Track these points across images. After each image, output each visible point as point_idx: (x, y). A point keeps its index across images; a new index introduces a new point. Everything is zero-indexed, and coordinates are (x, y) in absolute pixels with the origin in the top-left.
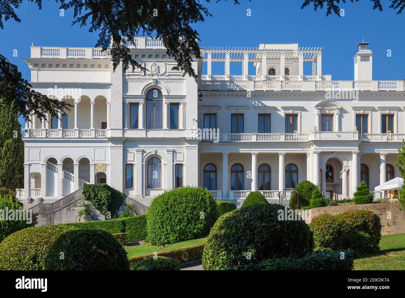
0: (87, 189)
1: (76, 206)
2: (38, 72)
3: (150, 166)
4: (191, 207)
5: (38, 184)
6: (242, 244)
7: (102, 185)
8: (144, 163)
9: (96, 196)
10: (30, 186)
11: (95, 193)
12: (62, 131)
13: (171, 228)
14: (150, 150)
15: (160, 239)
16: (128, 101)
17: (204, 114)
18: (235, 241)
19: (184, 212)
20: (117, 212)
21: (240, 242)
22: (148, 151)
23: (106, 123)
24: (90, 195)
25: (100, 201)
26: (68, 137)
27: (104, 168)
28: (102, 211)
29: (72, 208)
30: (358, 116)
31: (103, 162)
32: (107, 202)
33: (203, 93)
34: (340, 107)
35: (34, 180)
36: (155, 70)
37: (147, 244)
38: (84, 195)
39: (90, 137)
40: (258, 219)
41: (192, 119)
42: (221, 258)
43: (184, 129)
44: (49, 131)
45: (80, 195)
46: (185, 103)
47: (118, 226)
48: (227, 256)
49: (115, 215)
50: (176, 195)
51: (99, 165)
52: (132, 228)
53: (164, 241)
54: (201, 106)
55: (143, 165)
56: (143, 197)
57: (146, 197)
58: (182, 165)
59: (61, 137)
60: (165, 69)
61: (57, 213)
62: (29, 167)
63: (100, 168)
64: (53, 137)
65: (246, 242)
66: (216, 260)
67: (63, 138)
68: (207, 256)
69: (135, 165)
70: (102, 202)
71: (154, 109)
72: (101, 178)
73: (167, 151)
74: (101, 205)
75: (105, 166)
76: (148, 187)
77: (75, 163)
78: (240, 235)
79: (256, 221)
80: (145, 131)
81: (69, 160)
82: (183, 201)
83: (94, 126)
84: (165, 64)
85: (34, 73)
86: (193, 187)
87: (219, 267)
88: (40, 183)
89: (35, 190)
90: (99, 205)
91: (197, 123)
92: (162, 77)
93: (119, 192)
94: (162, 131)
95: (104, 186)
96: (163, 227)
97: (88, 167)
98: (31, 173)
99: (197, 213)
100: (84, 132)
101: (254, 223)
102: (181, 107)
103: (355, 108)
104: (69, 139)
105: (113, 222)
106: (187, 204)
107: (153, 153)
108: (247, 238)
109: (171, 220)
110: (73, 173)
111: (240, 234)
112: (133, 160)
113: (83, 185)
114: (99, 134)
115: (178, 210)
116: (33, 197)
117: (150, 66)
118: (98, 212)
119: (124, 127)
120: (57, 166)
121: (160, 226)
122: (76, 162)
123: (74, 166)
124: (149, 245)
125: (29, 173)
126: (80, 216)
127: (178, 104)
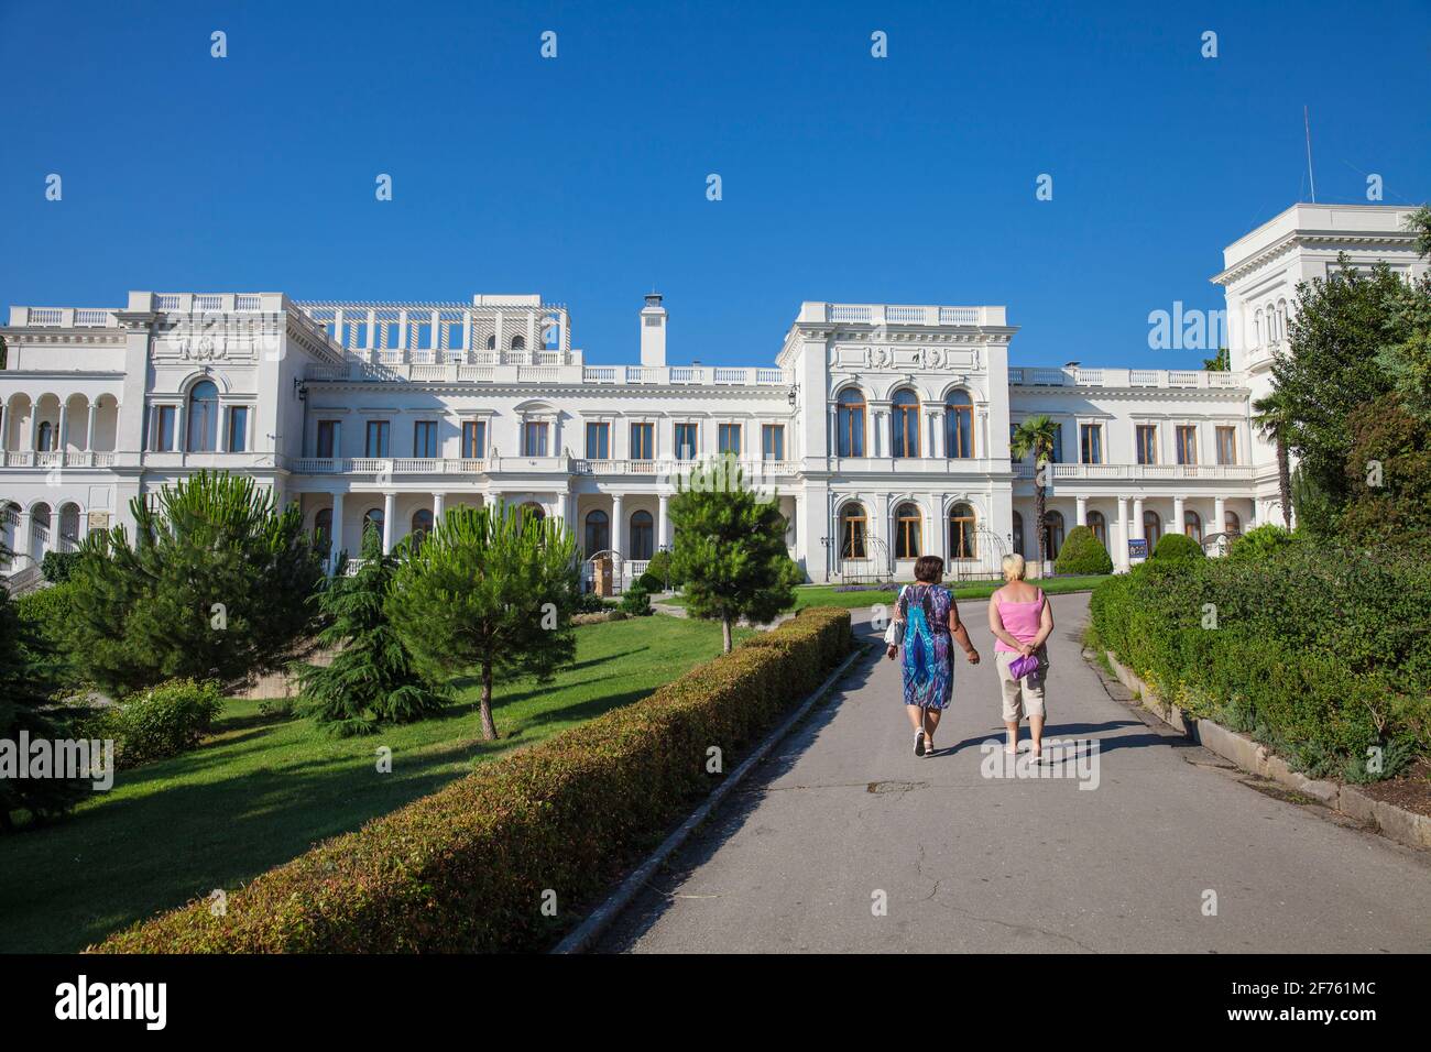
16: (154, 403)
27: (104, 519)
30: (591, 427)
31: (104, 510)
34: (558, 411)
51: (96, 516)
63: (98, 520)
80: (183, 455)
92: (217, 362)
94: (214, 456)
97: (77, 519)
102: (249, 412)
103: (584, 414)
114: (99, 461)
119: (144, 447)
122: (56, 511)
123: (52, 516)
127: (244, 408)
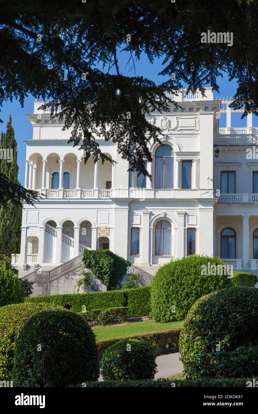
0: (87, 256)
1: (75, 274)
2: (41, 128)
3: (159, 230)
4: (201, 280)
5: (35, 249)
6: (216, 330)
7: (104, 251)
8: (152, 227)
9: (97, 263)
10: (26, 251)
11: (96, 260)
12: (62, 191)
13: (177, 303)
14: (159, 212)
15: (165, 315)
17: (221, 171)
18: (209, 326)
19: (193, 284)
20: (120, 282)
21: (214, 328)
22: (156, 213)
23: (111, 182)
24: (90, 263)
25: (102, 269)
26: (69, 198)
27: (107, 232)
28: (104, 280)
29: (70, 277)
31: (106, 225)
32: (109, 271)
33: (219, 148)
35: (32, 244)
36: (166, 124)
37: (151, 320)
38: (84, 262)
39: (92, 198)
40: (232, 304)
41: (207, 178)
42: (196, 343)
43: (198, 189)
44: (49, 191)
45: (80, 262)
46: (199, 160)
47: (119, 299)
48: (201, 341)
49: (118, 285)
50: (183, 265)
51: (102, 229)
52: (134, 301)
53: (169, 318)
54: (218, 163)
55: (150, 229)
56: (150, 265)
57: (153, 265)
58: (195, 229)
59: (62, 198)
60: (177, 123)
61: (54, 282)
62: (27, 231)
63: (103, 231)
64: (53, 198)
65: (220, 328)
66: (191, 345)
67: (64, 198)
68: (182, 340)
69: (141, 228)
70: (103, 271)
71: (164, 168)
72: (104, 243)
73: (178, 214)
74: (103, 274)
75: (108, 230)
76: (156, 254)
77: (75, 226)
78: (214, 320)
79: (230, 306)
80: (154, 191)
81: (69, 223)
82: (192, 272)
83: (97, 186)
84: (177, 118)
85: (36, 130)
86: (204, 256)
87: (193, 353)
88: (37, 248)
89: (32, 255)
90: (100, 273)
91: (212, 182)
92: (173, 132)
93: (123, 259)
94: (173, 192)
95: (107, 252)
96: (168, 302)
97: (90, 231)
98: (28, 237)
99: (208, 286)
100: (87, 193)
101: (228, 308)
102: (194, 165)
104: (70, 200)
105: (114, 295)
106: (196, 276)
107: (162, 216)
108: (220, 323)
109: (178, 294)
110: (73, 237)
111: (214, 318)
112: (139, 223)
113: (83, 251)
114: (102, 195)
115: (185, 282)
116: (30, 263)
117: (160, 120)
118: (99, 282)
119: (130, 186)
120: (56, 230)
121: (165, 301)
122: (77, 226)
123: (75, 229)
124: (153, 322)
125: (26, 237)
126: (79, 285)
127: (191, 161)
